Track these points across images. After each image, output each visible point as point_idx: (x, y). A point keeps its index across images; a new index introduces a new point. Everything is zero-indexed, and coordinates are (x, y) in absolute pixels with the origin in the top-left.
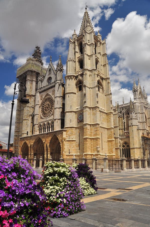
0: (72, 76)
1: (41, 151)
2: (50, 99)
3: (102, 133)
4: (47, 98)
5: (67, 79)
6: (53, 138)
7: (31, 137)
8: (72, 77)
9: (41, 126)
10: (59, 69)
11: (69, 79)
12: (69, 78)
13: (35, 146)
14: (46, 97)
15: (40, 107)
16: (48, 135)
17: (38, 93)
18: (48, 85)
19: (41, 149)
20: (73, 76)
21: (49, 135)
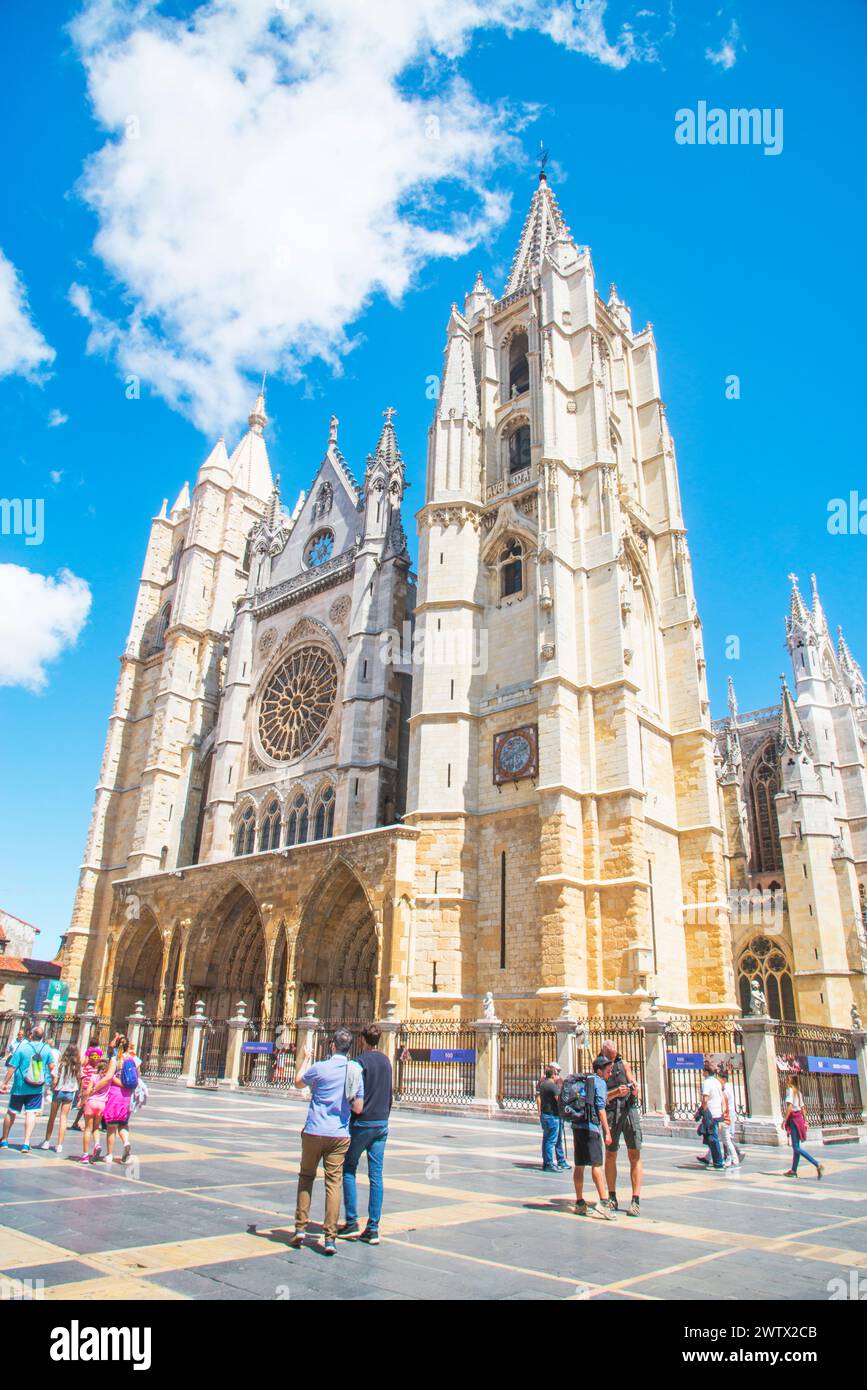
0: (461, 508)
1: (241, 971)
2: (319, 653)
3: (651, 857)
4: (299, 645)
5: (430, 527)
6: (328, 885)
7: (182, 878)
8: (464, 514)
9: (250, 812)
10: (379, 479)
11: (446, 527)
12: (443, 520)
13: (202, 940)
14: (290, 641)
15: (252, 699)
16: (295, 863)
17: (248, 616)
18: (307, 574)
19: (244, 960)
20: (468, 510)
21: (304, 862)
